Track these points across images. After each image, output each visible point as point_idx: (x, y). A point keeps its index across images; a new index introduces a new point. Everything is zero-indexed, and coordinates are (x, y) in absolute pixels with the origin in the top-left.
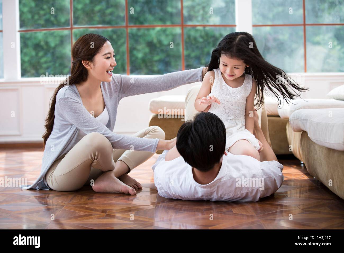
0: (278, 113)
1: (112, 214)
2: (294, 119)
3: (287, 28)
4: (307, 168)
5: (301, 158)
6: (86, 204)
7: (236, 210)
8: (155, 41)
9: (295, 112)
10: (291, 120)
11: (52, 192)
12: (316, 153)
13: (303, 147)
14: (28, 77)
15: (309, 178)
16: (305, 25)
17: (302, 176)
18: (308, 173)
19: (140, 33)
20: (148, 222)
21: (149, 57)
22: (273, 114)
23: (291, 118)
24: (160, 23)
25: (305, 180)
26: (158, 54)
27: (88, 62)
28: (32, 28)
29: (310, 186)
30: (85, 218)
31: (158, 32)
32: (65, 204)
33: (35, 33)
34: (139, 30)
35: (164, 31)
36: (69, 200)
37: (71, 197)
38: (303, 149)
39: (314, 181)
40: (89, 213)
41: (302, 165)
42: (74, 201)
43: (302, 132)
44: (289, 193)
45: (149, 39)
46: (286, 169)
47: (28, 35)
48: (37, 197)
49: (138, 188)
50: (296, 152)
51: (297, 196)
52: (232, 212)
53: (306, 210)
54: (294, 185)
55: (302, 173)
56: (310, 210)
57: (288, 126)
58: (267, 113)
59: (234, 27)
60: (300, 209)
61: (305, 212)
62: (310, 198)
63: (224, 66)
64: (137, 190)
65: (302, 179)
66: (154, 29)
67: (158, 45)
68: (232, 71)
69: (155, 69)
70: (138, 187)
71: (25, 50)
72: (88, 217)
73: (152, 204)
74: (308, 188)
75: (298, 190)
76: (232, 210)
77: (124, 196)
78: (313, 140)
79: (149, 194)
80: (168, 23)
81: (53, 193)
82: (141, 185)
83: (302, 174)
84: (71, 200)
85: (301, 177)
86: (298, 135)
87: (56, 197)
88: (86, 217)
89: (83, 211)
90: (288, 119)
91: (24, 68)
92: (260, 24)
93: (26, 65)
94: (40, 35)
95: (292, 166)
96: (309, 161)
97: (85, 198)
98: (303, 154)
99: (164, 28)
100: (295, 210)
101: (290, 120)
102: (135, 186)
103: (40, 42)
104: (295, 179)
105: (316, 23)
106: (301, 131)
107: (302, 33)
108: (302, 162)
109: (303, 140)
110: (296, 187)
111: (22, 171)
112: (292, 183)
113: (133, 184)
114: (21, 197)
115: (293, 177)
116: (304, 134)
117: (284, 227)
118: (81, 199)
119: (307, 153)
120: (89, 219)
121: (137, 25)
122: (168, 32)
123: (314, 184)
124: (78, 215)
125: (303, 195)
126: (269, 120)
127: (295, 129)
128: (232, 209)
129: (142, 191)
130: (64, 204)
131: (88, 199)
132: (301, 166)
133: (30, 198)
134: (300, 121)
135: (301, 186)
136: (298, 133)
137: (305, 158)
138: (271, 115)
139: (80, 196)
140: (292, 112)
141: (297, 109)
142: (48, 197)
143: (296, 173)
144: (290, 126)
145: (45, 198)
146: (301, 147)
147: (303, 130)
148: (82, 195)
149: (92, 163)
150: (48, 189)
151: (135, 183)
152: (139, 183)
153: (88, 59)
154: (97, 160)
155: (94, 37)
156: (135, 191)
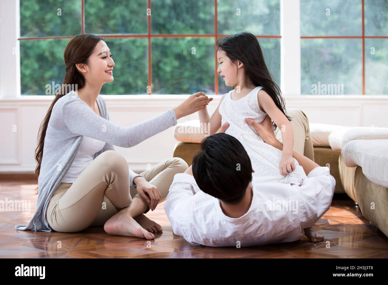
0: (329, 144)
2: (347, 151)
3: (343, 40)
4: (362, 211)
5: (355, 198)
6: (95, 249)
8: (185, 53)
9: (348, 143)
11: (55, 234)
12: (372, 193)
13: (357, 185)
14: (30, 94)
15: (363, 222)
16: (363, 37)
17: (356, 220)
18: (363, 217)
19: (167, 43)
22: (323, 145)
23: (343, 150)
24: (191, 32)
25: (359, 225)
27: (82, 65)
28: (36, 37)
29: (365, 233)
31: (189, 42)
32: (68, 250)
33: (39, 42)
34: (165, 39)
35: (196, 41)
36: (74, 245)
37: (76, 240)
38: (357, 188)
39: (370, 227)
41: (357, 207)
42: (80, 246)
43: (356, 167)
44: (340, 240)
45: (177, 50)
46: (337, 211)
47: (30, 44)
50: (350, 191)
51: (349, 245)
54: (346, 231)
55: (356, 217)
58: (313, 142)
59: (278, 39)
62: (365, 247)
64: (157, 233)
65: (355, 224)
66: (183, 39)
67: (189, 59)
69: (186, 87)
70: (157, 230)
71: (26, 62)
74: (362, 235)
75: (351, 237)
77: (138, 241)
78: (368, 178)
80: (201, 32)
81: (55, 236)
82: (161, 227)
83: (356, 218)
84: (76, 245)
85: (355, 221)
86: (352, 170)
90: (340, 151)
91: (24, 83)
92: (310, 35)
93: (27, 80)
94: (45, 44)
95: (344, 207)
96: (363, 202)
97: (93, 243)
98: (357, 194)
99: (196, 38)
101: (343, 152)
103: (44, 52)
104: (348, 223)
107: (360, 46)
108: (356, 204)
109: (358, 177)
110: (348, 233)
112: (344, 229)
113: (152, 226)
114: (17, 240)
115: (345, 222)
116: (359, 170)
118: (88, 243)
119: (361, 192)
121: (164, 34)
122: (200, 43)
123: (370, 231)
125: (356, 244)
127: (348, 163)
129: (162, 235)
130: (66, 250)
131: (97, 244)
132: (355, 208)
133: (27, 242)
134: (354, 154)
135: (354, 232)
136: (351, 168)
137: (359, 199)
138: (321, 146)
139: (88, 239)
140: (345, 142)
141: (351, 139)
142: (49, 240)
143: (348, 217)
144: (343, 159)
145: (45, 241)
146: (355, 186)
147: (357, 165)
148: (90, 238)
149: (107, 188)
150: (50, 231)
151: (154, 225)
152: (159, 226)
153: (81, 61)
154: (113, 183)
155: (86, 37)
156: (153, 235)
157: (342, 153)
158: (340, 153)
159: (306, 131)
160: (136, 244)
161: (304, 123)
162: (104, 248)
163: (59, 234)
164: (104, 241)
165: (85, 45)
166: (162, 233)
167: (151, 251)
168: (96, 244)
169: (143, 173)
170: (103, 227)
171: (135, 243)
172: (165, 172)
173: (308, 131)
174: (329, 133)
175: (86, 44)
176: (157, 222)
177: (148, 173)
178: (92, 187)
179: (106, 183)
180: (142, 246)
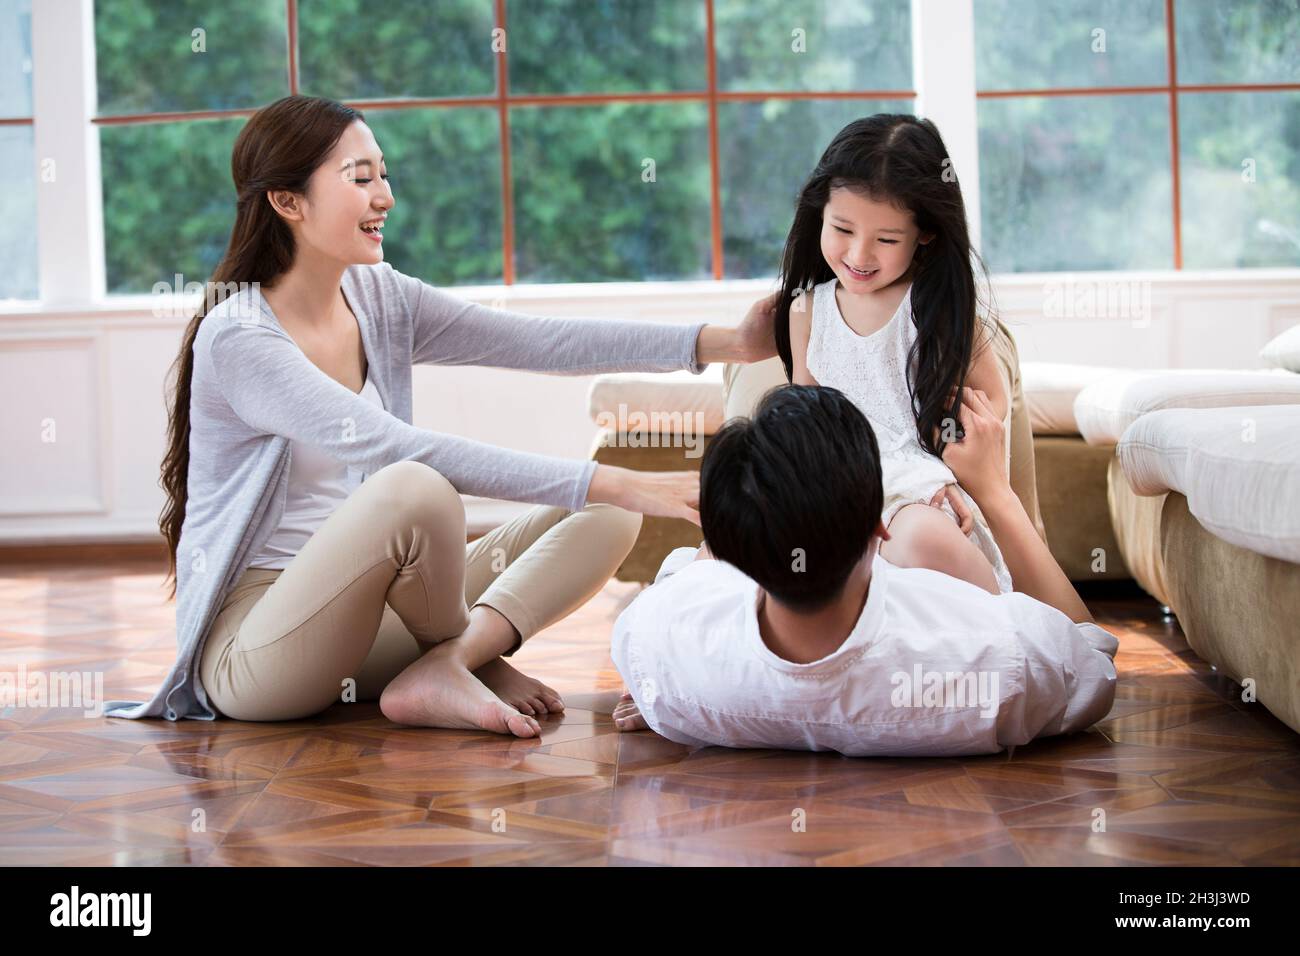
0: (1075, 425)
1: (450, 811)
2: (1136, 445)
3: (1106, 101)
4: (1185, 630)
5: (1163, 593)
6: (354, 772)
7: (918, 792)
8: (606, 155)
9: (1139, 419)
10: (1125, 451)
11: (228, 726)
12: (1219, 574)
13: (1169, 551)
14: (135, 290)
15: (1192, 667)
16: (1174, 89)
17: (1169, 660)
18: (1191, 650)
19: (551, 127)
20: (586, 839)
21: (586, 215)
22: (1057, 429)
23: (1123, 443)
24: (627, 88)
25: (1178, 678)
26: (620, 204)
27: (289, 195)
28: (146, 111)
29: (1197, 701)
30: (347, 825)
31: (616, 121)
32: (272, 774)
33: (159, 127)
34: (546, 112)
35: (642, 117)
36: (289, 759)
37: (294, 744)
38: (1169, 561)
39: (1210, 680)
40: (364, 806)
41: (1167, 620)
42: (307, 762)
43: (1165, 496)
44: (1118, 727)
45: (581, 148)
47: (130, 134)
48: (169, 748)
49: (548, 711)
50: (1146, 572)
51: (1147, 740)
52: (906, 800)
53: (1183, 791)
54: (1138, 697)
55: (1169, 652)
56: (1198, 789)
57: (1114, 474)
58: (1031, 422)
59: (906, 101)
60: (1160, 786)
61: (1178, 800)
62: (1197, 745)
63: (841, 233)
64: (546, 717)
65: (1166, 672)
66: (599, 110)
67: (619, 172)
68: (869, 254)
69: (611, 260)
70: (547, 707)
71: (120, 192)
72: (360, 823)
73: (601, 773)
74: (1188, 708)
75: (1153, 716)
76: (902, 792)
77: (489, 741)
78: (1206, 528)
79: (588, 731)
80: (658, 88)
81: (229, 732)
82: (558, 698)
83: (1168, 655)
84: (295, 758)
85: (1163, 664)
86: (1152, 507)
87: (241, 748)
88: (353, 824)
89: (339, 801)
90: (1112, 448)
91: (117, 256)
92: (1006, 87)
93: (126, 246)
94: (177, 134)
95: (1127, 622)
96: (1192, 607)
97: (348, 751)
98: (1171, 580)
99: (641, 105)
100: (1142, 790)
101: (1123, 448)
102: (538, 703)
104: (1142, 672)
105: (1214, 82)
106: (1161, 493)
107: (1162, 120)
108: (1167, 610)
109: (1171, 526)
110: (1143, 703)
111: (108, 649)
112: (1131, 690)
113: (531, 697)
114: (109, 748)
115: (1131, 667)
116: (1174, 503)
117: (1099, 856)
118: (333, 754)
119: (1184, 574)
120: (365, 829)
121: (543, 94)
122: (655, 122)
123: (1215, 693)
124: (319, 814)
125: (1171, 736)
126: (1039, 452)
127: (1140, 485)
128: (905, 790)
129: (565, 721)
130: (267, 774)
131: (361, 755)
132: (1163, 625)
133: (141, 753)
134: (1160, 453)
135: (1163, 700)
136: (1150, 499)
137: (1177, 593)
138: (1051, 431)
139: (331, 742)
140: (1128, 418)
141: (1147, 407)
142: (210, 746)
143: (1143, 652)
144: (1121, 472)
145: (200, 750)
146: (1163, 551)
147: (1169, 490)
148: (337, 738)
149: (395, 579)
150: (213, 718)
151: (539, 693)
152: (554, 693)
153: (287, 185)
154: (415, 563)
155: (309, 107)
156: (534, 722)
157: (1119, 453)
158: (1115, 451)
159: (1014, 381)
160: (482, 753)
161: (1005, 357)
162: (382, 767)
163: (241, 727)
164: (381, 746)
165: (305, 131)
166: (563, 716)
167: (531, 772)
168: (359, 754)
169: (498, 530)
170: (377, 700)
171: (478, 749)
172: (570, 523)
173: (1017, 380)
174: (1074, 393)
175: (309, 127)
176: (547, 681)
177: (516, 530)
178: (349, 576)
179: (394, 560)
180: (503, 760)
